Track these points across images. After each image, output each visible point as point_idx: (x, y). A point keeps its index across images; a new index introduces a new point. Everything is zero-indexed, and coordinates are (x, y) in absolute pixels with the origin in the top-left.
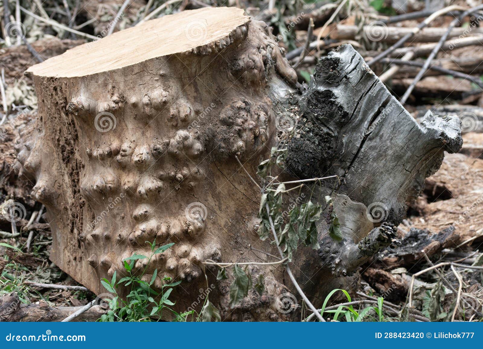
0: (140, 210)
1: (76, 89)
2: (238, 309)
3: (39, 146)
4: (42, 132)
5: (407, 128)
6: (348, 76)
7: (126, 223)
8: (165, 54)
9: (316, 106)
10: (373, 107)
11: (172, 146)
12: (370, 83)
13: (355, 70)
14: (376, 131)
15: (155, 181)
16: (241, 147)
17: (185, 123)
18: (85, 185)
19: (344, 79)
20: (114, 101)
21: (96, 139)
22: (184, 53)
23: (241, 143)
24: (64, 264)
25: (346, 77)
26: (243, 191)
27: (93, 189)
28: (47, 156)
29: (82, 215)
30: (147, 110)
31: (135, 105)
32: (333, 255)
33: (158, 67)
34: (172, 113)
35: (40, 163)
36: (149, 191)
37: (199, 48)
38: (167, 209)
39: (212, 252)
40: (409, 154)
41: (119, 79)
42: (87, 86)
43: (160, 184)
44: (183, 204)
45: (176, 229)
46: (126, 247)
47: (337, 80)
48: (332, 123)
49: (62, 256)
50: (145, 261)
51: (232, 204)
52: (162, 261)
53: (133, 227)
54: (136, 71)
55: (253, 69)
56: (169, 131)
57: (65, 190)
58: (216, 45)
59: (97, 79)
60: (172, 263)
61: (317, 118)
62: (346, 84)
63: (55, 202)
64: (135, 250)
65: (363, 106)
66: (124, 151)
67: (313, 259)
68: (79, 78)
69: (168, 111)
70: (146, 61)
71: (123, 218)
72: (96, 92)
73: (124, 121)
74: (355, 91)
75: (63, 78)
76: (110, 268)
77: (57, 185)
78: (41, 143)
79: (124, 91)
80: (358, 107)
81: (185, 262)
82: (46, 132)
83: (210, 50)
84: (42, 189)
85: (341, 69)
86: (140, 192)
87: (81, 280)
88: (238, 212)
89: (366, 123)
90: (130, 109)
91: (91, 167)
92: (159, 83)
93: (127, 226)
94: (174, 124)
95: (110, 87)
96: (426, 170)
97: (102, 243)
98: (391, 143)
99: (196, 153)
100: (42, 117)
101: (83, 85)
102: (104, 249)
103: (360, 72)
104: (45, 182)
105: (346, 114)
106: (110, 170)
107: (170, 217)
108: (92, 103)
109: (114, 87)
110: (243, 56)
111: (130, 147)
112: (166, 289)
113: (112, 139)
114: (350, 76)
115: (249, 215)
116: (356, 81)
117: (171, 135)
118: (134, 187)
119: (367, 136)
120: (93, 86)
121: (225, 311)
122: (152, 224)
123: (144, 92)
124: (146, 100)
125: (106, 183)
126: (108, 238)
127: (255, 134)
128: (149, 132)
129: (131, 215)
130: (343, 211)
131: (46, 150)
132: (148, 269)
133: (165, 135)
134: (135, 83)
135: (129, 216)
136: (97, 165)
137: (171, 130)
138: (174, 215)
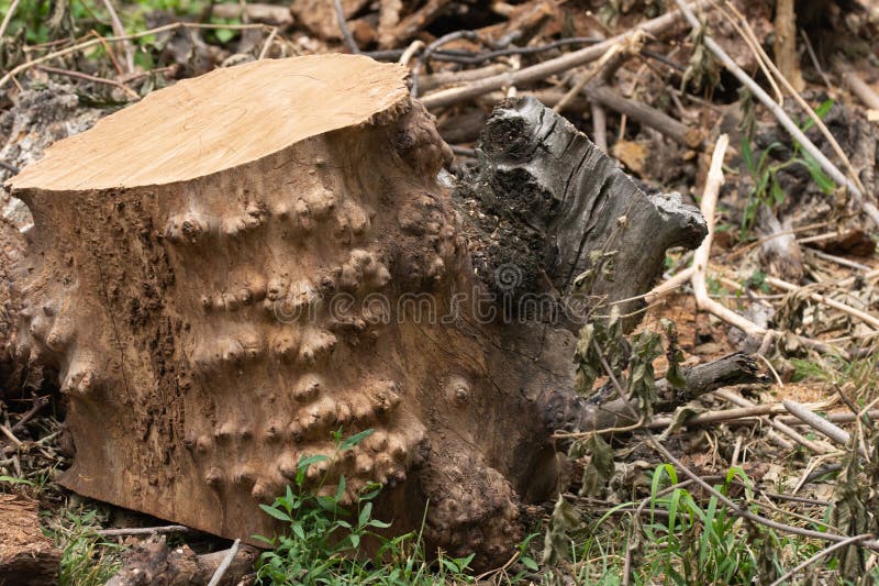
0: (307, 383)
1: (177, 202)
2: (464, 523)
3: (70, 307)
4: (74, 283)
5: (644, 215)
6: (545, 143)
7: (281, 408)
8: (323, 131)
9: (502, 194)
10: (592, 187)
11: (347, 276)
12: (582, 152)
13: (553, 134)
14: (602, 224)
15: (324, 335)
16: (441, 268)
17: (360, 238)
18: (202, 355)
19: (539, 149)
20: (252, 214)
21: (218, 279)
22: (358, 127)
23: (440, 262)
24: (125, 494)
25: (540, 145)
26: (435, 339)
27: (222, 360)
28: (88, 320)
29: (183, 408)
30: (305, 222)
31: (284, 217)
32: (568, 424)
33: (312, 152)
34: (342, 224)
35: (75, 334)
36: (320, 352)
37: (376, 116)
38: (341, 378)
39: (420, 438)
40: (645, 256)
41: (256, 178)
42: (200, 195)
43: (332, 338)
44: (362, 368)
45: (364, 409)
46: (283, 447)
47: (527, 152)
48: (536, 219)
49: (119, 484)
50: (322, 465)
51: (421, 360)
52: (350, 460)
53: (293, 414)
54: (281, 161)
55: (429, 144)
56: (337, 254)
57: (129, 373)
58: (398, 109)
59: (218, 181)
60: (364, 462)
61: (516, 214)
62: (544, 156)
63: (110, 394)
64: (300, 450)
65: (578, 188)
66: (275, 292)
67: (531, 435)
68: (186, 182)
69: (337, 221)
70: (294, 145)
71: (273, 400)
72: (218, 202)
73: (267, 245)
74: (561, 165)
75: (146, 187)
76: (254, 484)
77: (111, 366)
78: (73, 301)
79: (264, 197)
80: (570, 188)
81: (386, 459)
82: (83, 282)
83: (391, 117)
84: (89, 376)
85: (531, 134)
86: (306, 355)
87: (174, 515)
88: (430, 372)
89: (585, 213)
90: (277, 223)
91: (208, 326)
92: (316, 178)
93: (281, 412)
94: (347, 241)
95: (240, 191)
96: (648, 281)
97: (236, 446)
98: (624, 242)
99: (383, 283)
100: (72, 258)
101: (192, 194)
102: (240, 455)
103: (564, 135)
104: (89, 364)
105: (556, 202)
106: (249, 327)
107: (347, 390)
108: (213, 220)
109: (246, 192)
110: (411, 126)
111: (283, 285)
112: (364, 503)
113: (249, 276)
114: (547, 143)
115: (446, 375)
116: (560, 150)
117: (342, 258)
118: (295, 347)
119: (586, 234)
120: (211, 193)
121: (442, 529)
122: (326, 404)
123: (296, 193)
124: (301, 207)
125: (245, 348)
126: (248, 437)
127: (455, 245)
128: (305, 257)
129: (289, 395)
130: (565, 355)
131: (83, 312)
132: (329, 477)
133: (331, 261)
134: (279, 181)
135: (285, 396)
136: (223, 321)
137: (340, 251)
138: (354, 386)
